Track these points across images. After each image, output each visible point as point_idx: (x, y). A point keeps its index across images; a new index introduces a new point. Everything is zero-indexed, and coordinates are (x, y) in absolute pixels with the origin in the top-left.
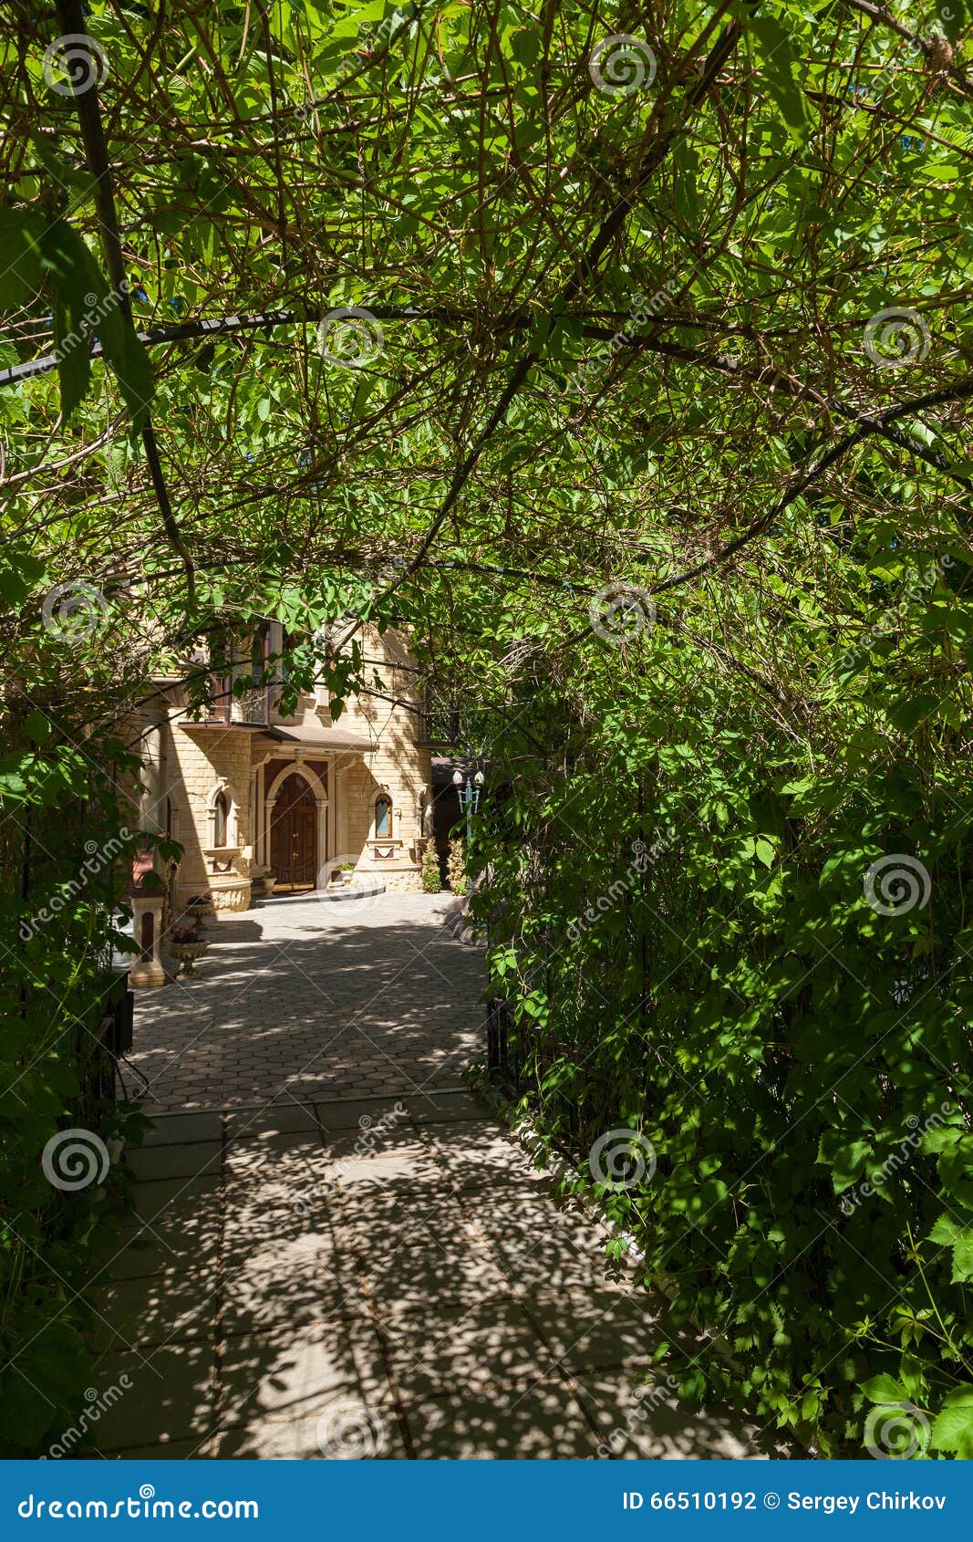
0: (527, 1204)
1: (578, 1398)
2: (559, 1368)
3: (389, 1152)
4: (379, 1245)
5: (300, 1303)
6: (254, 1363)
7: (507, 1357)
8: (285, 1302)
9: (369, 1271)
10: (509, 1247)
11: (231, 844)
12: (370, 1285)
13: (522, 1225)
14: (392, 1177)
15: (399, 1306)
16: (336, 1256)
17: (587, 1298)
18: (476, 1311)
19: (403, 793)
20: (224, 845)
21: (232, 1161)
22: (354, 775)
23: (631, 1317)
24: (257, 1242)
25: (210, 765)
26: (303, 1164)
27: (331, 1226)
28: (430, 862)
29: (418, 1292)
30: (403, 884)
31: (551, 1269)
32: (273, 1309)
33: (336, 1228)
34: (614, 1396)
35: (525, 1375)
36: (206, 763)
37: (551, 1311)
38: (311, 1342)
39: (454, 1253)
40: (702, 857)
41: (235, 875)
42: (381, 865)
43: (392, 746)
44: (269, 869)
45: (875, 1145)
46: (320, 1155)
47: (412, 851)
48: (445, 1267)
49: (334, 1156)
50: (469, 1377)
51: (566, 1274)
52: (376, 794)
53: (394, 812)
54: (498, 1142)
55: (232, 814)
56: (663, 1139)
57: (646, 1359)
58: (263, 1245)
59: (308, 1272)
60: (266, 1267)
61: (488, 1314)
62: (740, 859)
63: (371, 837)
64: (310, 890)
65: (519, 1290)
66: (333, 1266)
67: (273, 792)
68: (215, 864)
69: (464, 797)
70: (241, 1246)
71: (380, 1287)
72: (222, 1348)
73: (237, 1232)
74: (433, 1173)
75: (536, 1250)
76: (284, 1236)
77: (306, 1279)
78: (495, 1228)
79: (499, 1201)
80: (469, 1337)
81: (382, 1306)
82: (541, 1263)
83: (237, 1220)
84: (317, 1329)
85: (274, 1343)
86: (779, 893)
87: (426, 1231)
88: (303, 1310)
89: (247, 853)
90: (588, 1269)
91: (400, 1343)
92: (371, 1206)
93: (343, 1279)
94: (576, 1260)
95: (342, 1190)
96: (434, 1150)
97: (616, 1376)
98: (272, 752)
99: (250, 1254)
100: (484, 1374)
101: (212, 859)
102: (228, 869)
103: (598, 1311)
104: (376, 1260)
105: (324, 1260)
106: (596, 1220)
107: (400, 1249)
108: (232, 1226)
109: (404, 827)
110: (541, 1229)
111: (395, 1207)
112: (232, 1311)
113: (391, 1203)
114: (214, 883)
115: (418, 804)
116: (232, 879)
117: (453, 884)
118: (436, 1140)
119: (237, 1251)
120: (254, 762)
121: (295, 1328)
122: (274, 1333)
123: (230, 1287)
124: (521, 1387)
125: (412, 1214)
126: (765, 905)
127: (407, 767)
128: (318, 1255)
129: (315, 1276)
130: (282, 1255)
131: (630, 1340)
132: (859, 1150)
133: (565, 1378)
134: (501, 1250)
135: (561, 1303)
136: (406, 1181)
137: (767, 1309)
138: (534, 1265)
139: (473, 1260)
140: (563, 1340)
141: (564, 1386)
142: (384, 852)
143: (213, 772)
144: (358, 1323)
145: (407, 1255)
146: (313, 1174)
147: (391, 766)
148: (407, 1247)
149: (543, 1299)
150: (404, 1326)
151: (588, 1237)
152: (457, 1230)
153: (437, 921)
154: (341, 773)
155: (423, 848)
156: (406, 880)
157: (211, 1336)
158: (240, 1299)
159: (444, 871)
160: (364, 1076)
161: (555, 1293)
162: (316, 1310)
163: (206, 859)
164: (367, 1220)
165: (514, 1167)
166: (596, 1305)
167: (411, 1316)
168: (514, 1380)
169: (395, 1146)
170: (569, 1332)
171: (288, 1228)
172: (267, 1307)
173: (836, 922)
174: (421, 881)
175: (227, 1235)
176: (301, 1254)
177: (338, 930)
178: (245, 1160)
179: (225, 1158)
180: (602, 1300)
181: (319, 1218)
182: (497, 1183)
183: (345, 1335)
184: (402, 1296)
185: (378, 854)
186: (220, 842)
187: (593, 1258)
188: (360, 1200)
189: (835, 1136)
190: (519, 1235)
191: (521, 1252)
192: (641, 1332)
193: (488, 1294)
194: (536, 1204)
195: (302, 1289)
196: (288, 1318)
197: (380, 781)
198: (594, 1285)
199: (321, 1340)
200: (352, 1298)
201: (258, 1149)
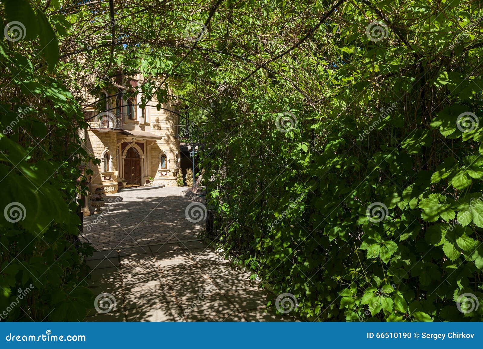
0: (222, 269)
1: (244, 318)
2: (238, 310)
3: (176, 258)
4: (176, 282)
5: (152, 299)
6: (138, 316)
7: (221, 309)
8: (146, 300)
9: (173, 289)
10: (218, 281)
11: (110, 170)
12: (175, 293)
13: (222, 274)
14: (178, 264)
15: (184, 298)
16: (162, 286)
17: (244, 292)
18: (210, 298)
19: (170, 154)
20: (108, 171)
21: (122, 262)
22: (153, 148)
23: (258, 296)
24: (134, 284)
25: (102, 143)
26: (147, 262)
27: (159, 278)
28: (180, 177)
29: (190, 294)
30: (170, 184)
31: (232, 286)
32: (142, 301)
33: (161, 279)
34: (255, 316)
35: (227, 313)
36: (100, 142)
37: (233, 296)
38: (156, 309)
39: (200, 283)
40: (285, 149)
41: (112, 181)
42: (163, 178)
43: (166, 138)
44: (124, 179)
45: (342, 227)
46: (153, 260)
47: (174, 173)
48: (198, 287)
49: (157, 259)
50: (209, 314)
51: (237, 286)
52: (161, 154)
53: (167, 160)
54: (211, 253)
55: (111, 160)
56: (270, 241)
57: (264, 306)
58: (137, 285)
59: (153, 291)
60: (139, 290)
61: (213, 298)
62: (297, 150)
63: (160, 168)
64: (139, 186)
65: (223, 292)
66: (161, 289)
67: (125, 153)
68: (105, 177)
69: (192, 154)
70: (129, 285)
71: (178, 293)
72: (127, 313)
73: (127, 282)
74: (191, 263)
75: (227, 281)
76: (144, 282)
77: (153, 293)
78: (213, 276)
79: (213, 269)
80: (208, 304)
81: (179, 298)
82: (228, 284)
83: (126, 279)
84: (158, 306)
85: (144, 310)
86: (309, 160)
87: (190, 278)
88: (153, 301)
89: (116, 173)
90: (244, 285)
91: (186, 307)
92: (172, 272)
93: (165, 292)
94: (240, 283)
95: (161, 269)
96: (191, 257)
97: (255, 311)
98: (124, 139)
99: (133, 287)
100: (214, 314)
101: (104, 175)
102: (110, 179)
103: (248, 295)
104: (175, 286)
105: (158, 287)
106: (245, 272)
107: (183, 283)
108: (125, 280)
109: (171, 165)
110: (228, 275)
111: (180, 272)
112: (128, 303)
113: (178, 271)
114: (104, 184)
115: (175, 158)
116: (111, 182)
117: (188, 183)
118: (191, 254)
119: (128, 287)
120: (118, 143)
121: (151, 306)
122: (143, 308)
123: (127, 296)
124: (226, 316)
125: (185, 274)
126: (304, 164)
127: (171, 145)
128: (156, 286)
129: (155, 292)
130: (143, 287)
131: (259, 302)
132: (336, 229)
133: (240, 313)
134: (216, 281)
135: (236, 294)
136: (182, 265)
137: (303, 285)
138: (227, 285)
139: (207, 284)
140: (238, 303)
141: (240, 315)
142: (164, 173)
143: (103, 146)
144: (171, 303)
145: (185, 285)
146: (151, 265)
147: (166, 145)
148: (185, 282)
149: (230, 293)
150: (187, 303)
151: (243, 277)
152: (201, 277)
153: (183, 195)
154: (148, 147)
155: (177, 172)
156: (172, 183)
157: (122, 310)
158: (131, 299)
159: (185, 180)
160: (164, 238)
161: (234, 292)
162: (157, 301)
163: (101, 176)
164: (171, 276)
165: (217, 260)
166: (247, 294)
167: (188, 300)
168: (224, 314)
169: (177, 256)
170: (239, 301)
171: (145, 279)
172: (140, 301)
173: (328, 166)
174: (177, 183)
175: (124, 283)
176: (150, 286)
177: (149, 198)
178: (127, 262)
179: (120, 262)
180: (249, 293)
181: (155, 276)
182: (212, 264)
183: (168, 306)
184: (185, 295)
185: (162, 174)
186: (106, 170)
187: (245, 282)
188: (168, 271)
189: (329, 226)
190: (221, 277)
191: (222, 281)
192: (262, 300)
193: (213, 293)
194: (226, 269)
195: (151, 295)
196: (148, 303)
197: (162, 149)
198: (246, 289)
199: (160, 308)
200: (169, 297)
201: (132, 259)
